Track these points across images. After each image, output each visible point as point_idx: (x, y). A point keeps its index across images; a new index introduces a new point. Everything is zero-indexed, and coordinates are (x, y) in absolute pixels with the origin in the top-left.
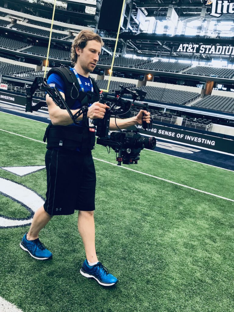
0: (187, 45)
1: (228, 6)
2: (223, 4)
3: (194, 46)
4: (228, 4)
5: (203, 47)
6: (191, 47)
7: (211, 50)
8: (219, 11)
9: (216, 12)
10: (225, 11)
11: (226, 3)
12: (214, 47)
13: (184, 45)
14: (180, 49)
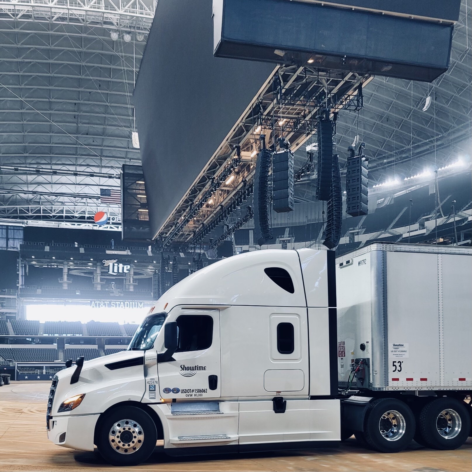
0: (99, 302)
1: (123, 268)
2: (119, 266)
3: (105, 303)
4: (123, 266)
5: (113, 303)
6: (103, 303)
7: (121, 306)
8: (116, 271)
9: (113, 272)
10: (121, 271)
11: (121, 265)
12: (122, 303)
13: (96, 302)
14: (93, 305)
